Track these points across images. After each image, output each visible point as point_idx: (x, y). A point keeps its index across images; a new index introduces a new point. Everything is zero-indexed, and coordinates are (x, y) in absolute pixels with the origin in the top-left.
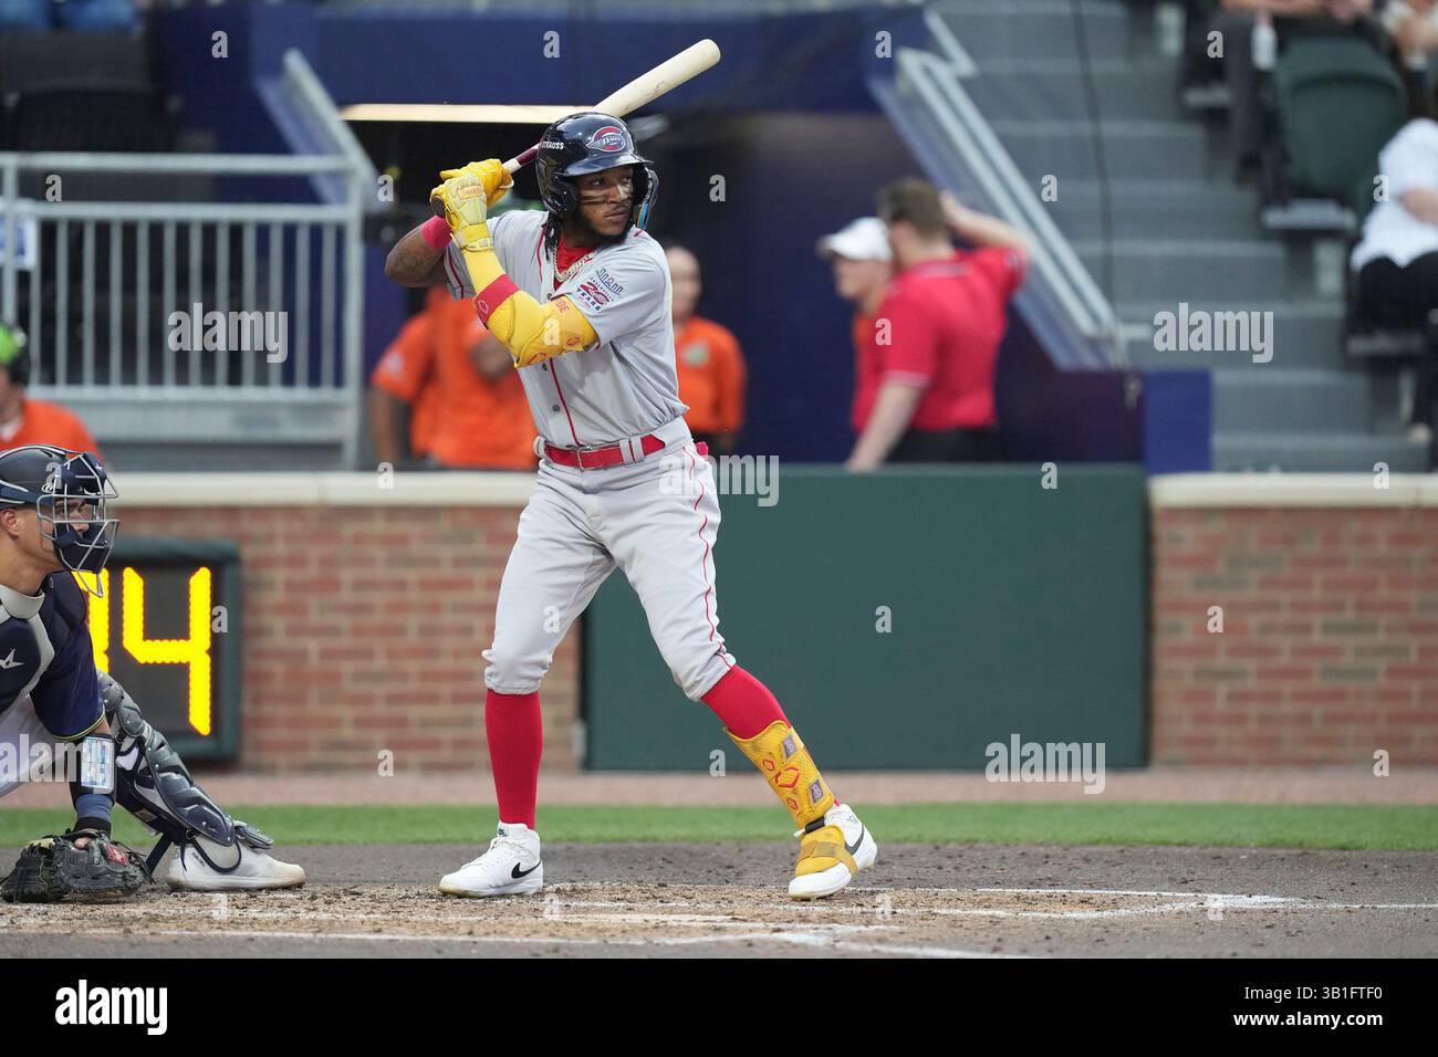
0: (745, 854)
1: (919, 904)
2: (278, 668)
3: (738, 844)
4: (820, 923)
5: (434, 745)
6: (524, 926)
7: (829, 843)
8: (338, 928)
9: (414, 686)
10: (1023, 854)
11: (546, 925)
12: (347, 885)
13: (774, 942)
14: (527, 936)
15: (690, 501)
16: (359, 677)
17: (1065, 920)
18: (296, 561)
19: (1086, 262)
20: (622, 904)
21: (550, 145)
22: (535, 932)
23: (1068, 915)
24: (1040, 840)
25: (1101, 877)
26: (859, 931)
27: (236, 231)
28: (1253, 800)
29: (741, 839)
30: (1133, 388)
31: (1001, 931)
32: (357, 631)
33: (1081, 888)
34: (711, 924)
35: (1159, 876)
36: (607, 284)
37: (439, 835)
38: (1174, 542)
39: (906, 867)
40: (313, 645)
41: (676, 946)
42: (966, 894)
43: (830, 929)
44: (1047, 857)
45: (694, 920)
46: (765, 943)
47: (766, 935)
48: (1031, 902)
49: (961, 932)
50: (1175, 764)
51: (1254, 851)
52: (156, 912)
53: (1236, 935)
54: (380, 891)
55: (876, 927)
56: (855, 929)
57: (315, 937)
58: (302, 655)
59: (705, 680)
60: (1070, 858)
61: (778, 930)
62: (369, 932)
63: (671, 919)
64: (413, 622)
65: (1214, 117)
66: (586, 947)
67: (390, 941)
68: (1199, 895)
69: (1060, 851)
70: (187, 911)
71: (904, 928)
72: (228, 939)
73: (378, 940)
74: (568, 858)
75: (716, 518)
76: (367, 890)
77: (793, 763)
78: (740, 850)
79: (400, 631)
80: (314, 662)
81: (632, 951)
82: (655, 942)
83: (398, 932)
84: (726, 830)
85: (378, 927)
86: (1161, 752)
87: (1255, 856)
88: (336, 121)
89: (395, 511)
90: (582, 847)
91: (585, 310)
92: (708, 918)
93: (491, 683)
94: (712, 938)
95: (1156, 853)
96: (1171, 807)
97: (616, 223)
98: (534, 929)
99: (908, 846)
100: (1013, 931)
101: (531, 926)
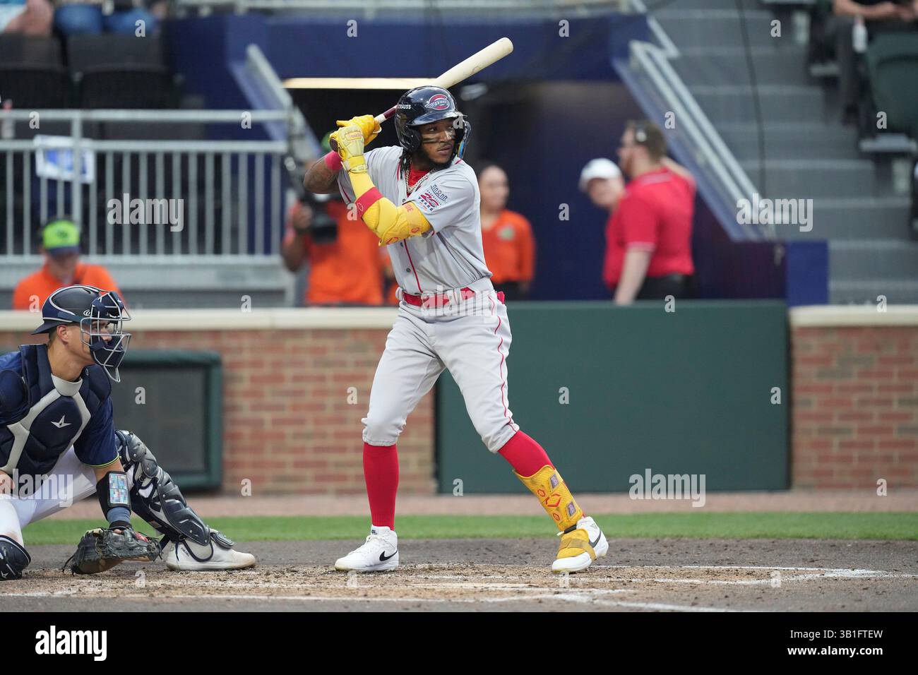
0: (537, 546)
1: (646, 576)
2: (246, 430)
3: (533, 539)
4: (584, 588)
5: (343, 478)
6: (399, 591)
7: (579, 540)
8: (283, 593)
9: (331, 442)
10: (711, 544)
11: (413, 590)
12: (289, 566)
13: (555, 600)
14: (401, 597)
15: (492, 329)
16: (297, 436)
17: (738, 585)
18: (256, 364)
19: (749, 174)
20: (460, 577)
21: (402, 107)
22: (406, 595)
23: (739, 582)
24: (722, 535)
25: (760, 559)
26: (608, 593)
27: (218, 158)
28: (856, 509)
29: (535, 536)
30: (779, 252)
31: (697, 593)
32: (295, 408)
33: (747, 565)
34: (516, 589)
35: (796, 557)
36: (437, 194)
37: (347, 534)
38: (805, 349)
39: (637, 553)
40: (267, 416)
41: (494, 603)
42: (676, 569)
43: (590, 592)
44: (726, 546)
45: (505, 587)
46: (549, 600)
47: (550, 596)
48: (715, 574)
49: (672, 593)
50: (807, 487)
51: (856, 542)
52: (169, 583)
53: (844, 594)
54: (309, 569)
55: (619, 590)
56: (607, 592)
57: (269, 599)
58: (260, 423)
59: (500, 440)
60: (741, 547)
61: (558, 593)
62: (302, 595)
63: (490, 586)
64: (330, 401)
65: (829, 83)
66: (437, 604)
67: (316, 601)
68: (821, 569)
69: (735, 543)
70: (189, 583)
71: (637, 591)
72: (214, 600)
73: (308, 600)
74: (427, 548)
75: (509, 340)
76: (302, 569)
77: (557, 492)
78: (535, 543)
79: (321, 407)
80: (268, 427)
81: (466, 606)
82: (481, 600)
83: (321, 595)
84: (526, 530)
85: (308, 592)
86: (798, 480)
87: (857, 545)
88: (279, 89)
89: (318, 333)
90: (435, 541)
91: (423, 211)
92: (514, 585)
93: (366, 439)
94: (516, 598)
95: (795, 543)
96: (804, 514)
97: (444, 155)
98: (406, 592)
99: (639, 540)
100: (704, 592)
101: (403, 591)
